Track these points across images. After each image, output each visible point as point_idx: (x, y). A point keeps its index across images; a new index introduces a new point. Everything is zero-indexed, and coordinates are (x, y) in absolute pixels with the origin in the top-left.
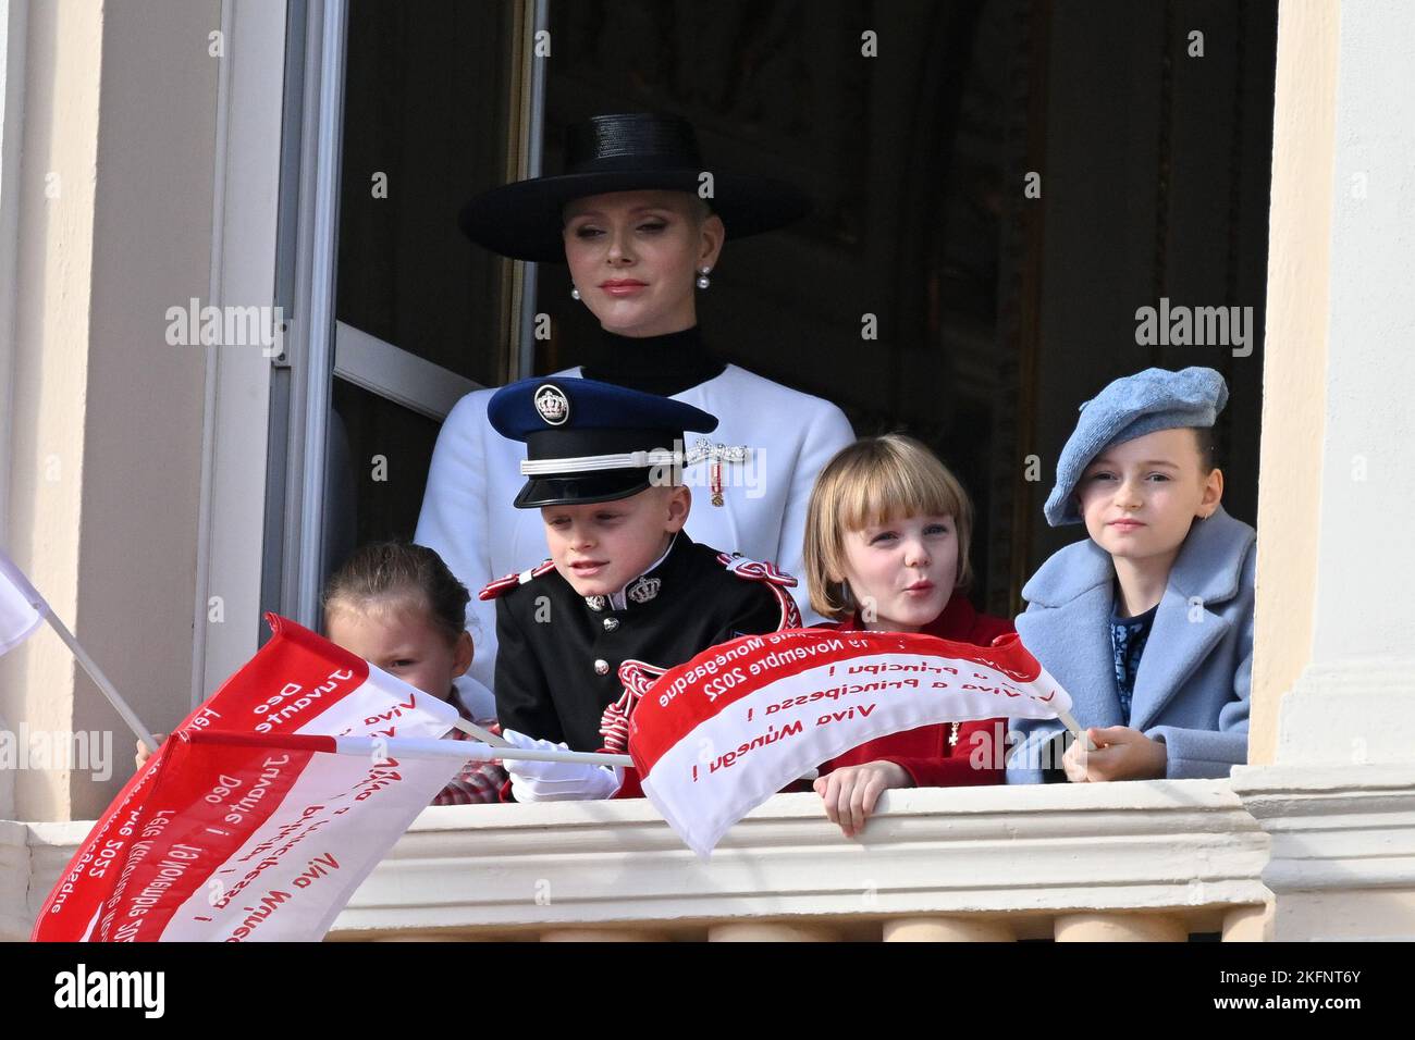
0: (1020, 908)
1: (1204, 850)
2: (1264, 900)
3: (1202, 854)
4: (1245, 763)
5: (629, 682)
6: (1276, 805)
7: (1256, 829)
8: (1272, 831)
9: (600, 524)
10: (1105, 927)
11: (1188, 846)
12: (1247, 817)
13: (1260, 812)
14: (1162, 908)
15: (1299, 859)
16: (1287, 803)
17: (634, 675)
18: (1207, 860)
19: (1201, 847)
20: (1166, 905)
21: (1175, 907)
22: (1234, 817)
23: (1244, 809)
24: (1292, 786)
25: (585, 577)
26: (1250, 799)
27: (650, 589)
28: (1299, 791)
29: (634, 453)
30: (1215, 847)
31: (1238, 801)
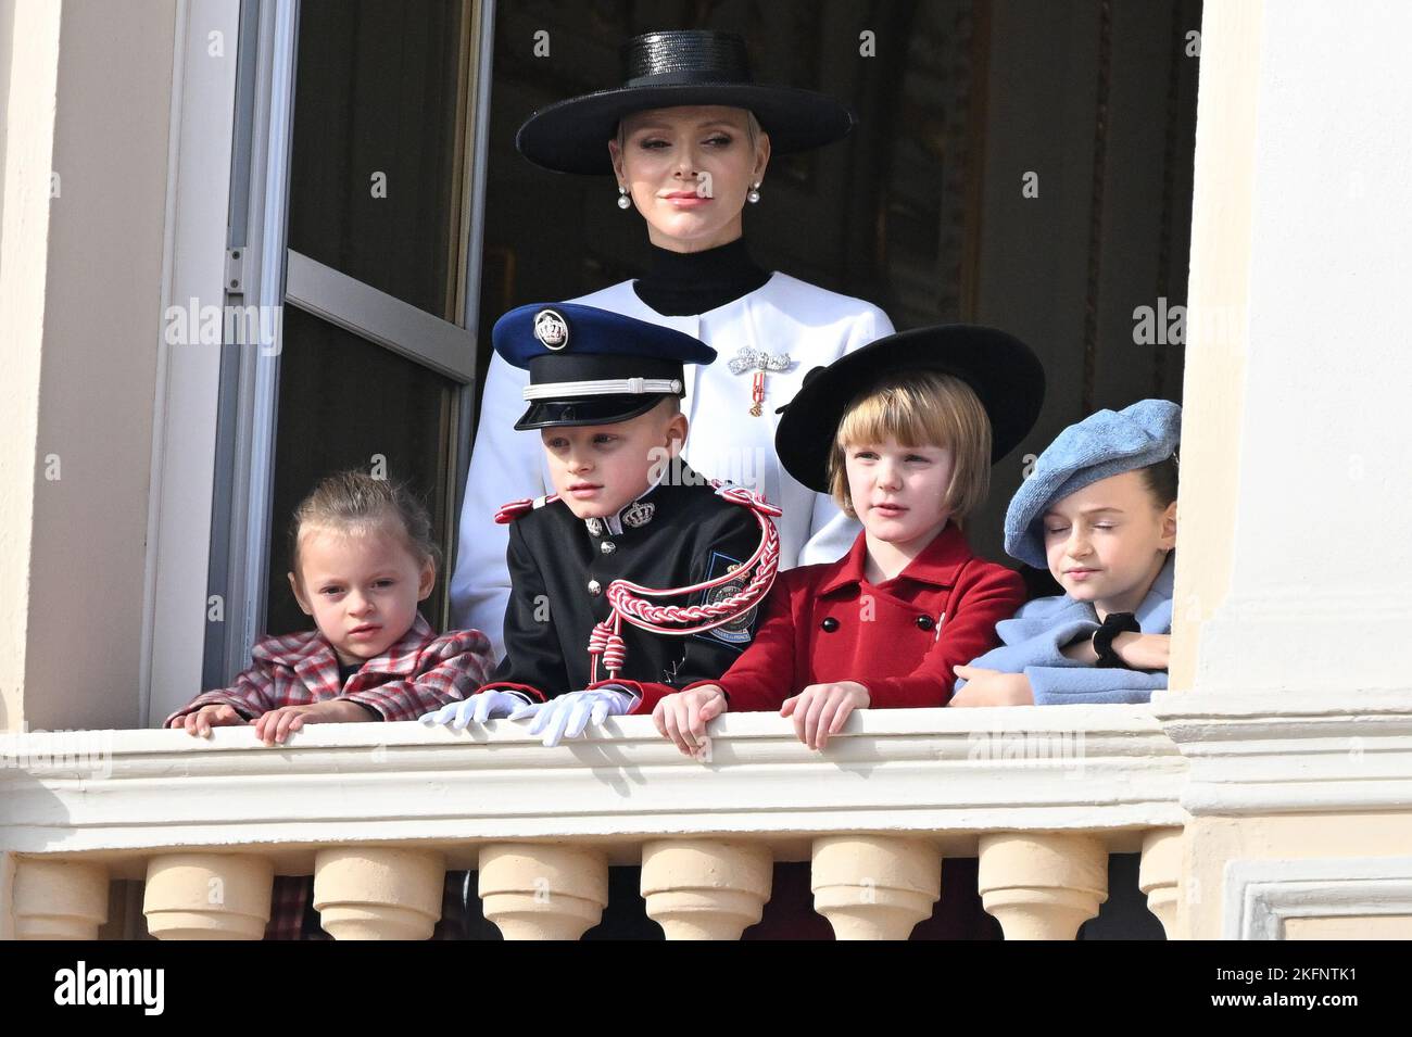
0: (945, 827)
1: (1125, 772)
2: (1183, 823)
3: (1123, 776)
4: (1165, 689)
5: (615, 601)
6: (1195, 731)
7: (1175, 753)
8: (1191, 755)
9: (596, 447)
10: (1028, 847)
11: (1109, 768)
12: (1166, 741)
13: (1179, 737)
14: (1083, 829)
15: (1218, 782)
16: (1205, 728)
17: (619, 595)
18: (1128, 782)
19: (1122, 770)
20: (1087, 825)
21: (1096, 828)
22: (1153, 741)
23: (1164, 734)
24: (1211, 712)
25: (582, 499)
26: (1169, 724)
27: (644, 515)
28: (1217, 717)
29: (632, 379)
30: (1135, 770)
31: (1159, 725)
